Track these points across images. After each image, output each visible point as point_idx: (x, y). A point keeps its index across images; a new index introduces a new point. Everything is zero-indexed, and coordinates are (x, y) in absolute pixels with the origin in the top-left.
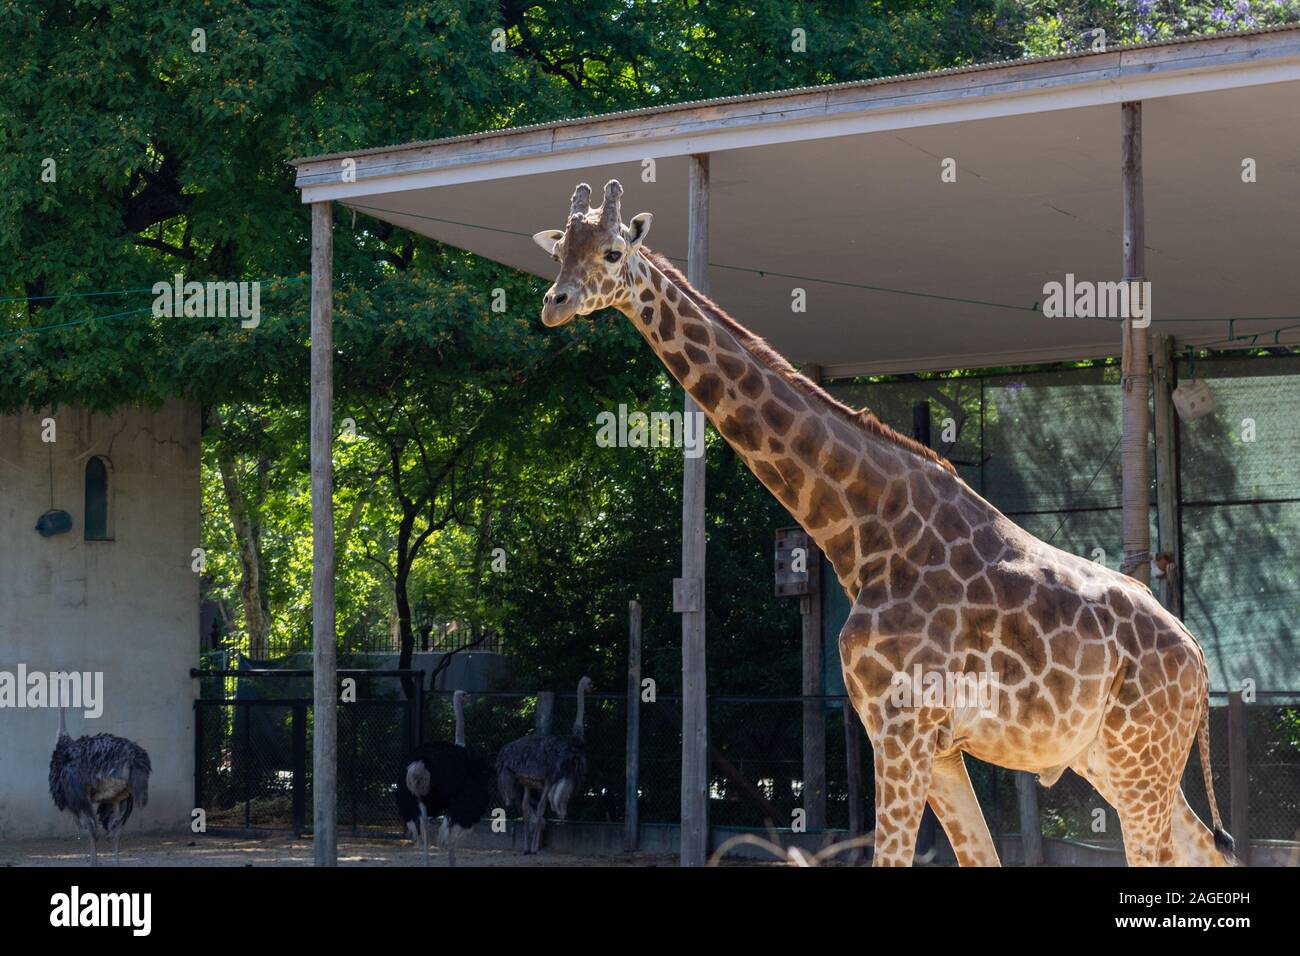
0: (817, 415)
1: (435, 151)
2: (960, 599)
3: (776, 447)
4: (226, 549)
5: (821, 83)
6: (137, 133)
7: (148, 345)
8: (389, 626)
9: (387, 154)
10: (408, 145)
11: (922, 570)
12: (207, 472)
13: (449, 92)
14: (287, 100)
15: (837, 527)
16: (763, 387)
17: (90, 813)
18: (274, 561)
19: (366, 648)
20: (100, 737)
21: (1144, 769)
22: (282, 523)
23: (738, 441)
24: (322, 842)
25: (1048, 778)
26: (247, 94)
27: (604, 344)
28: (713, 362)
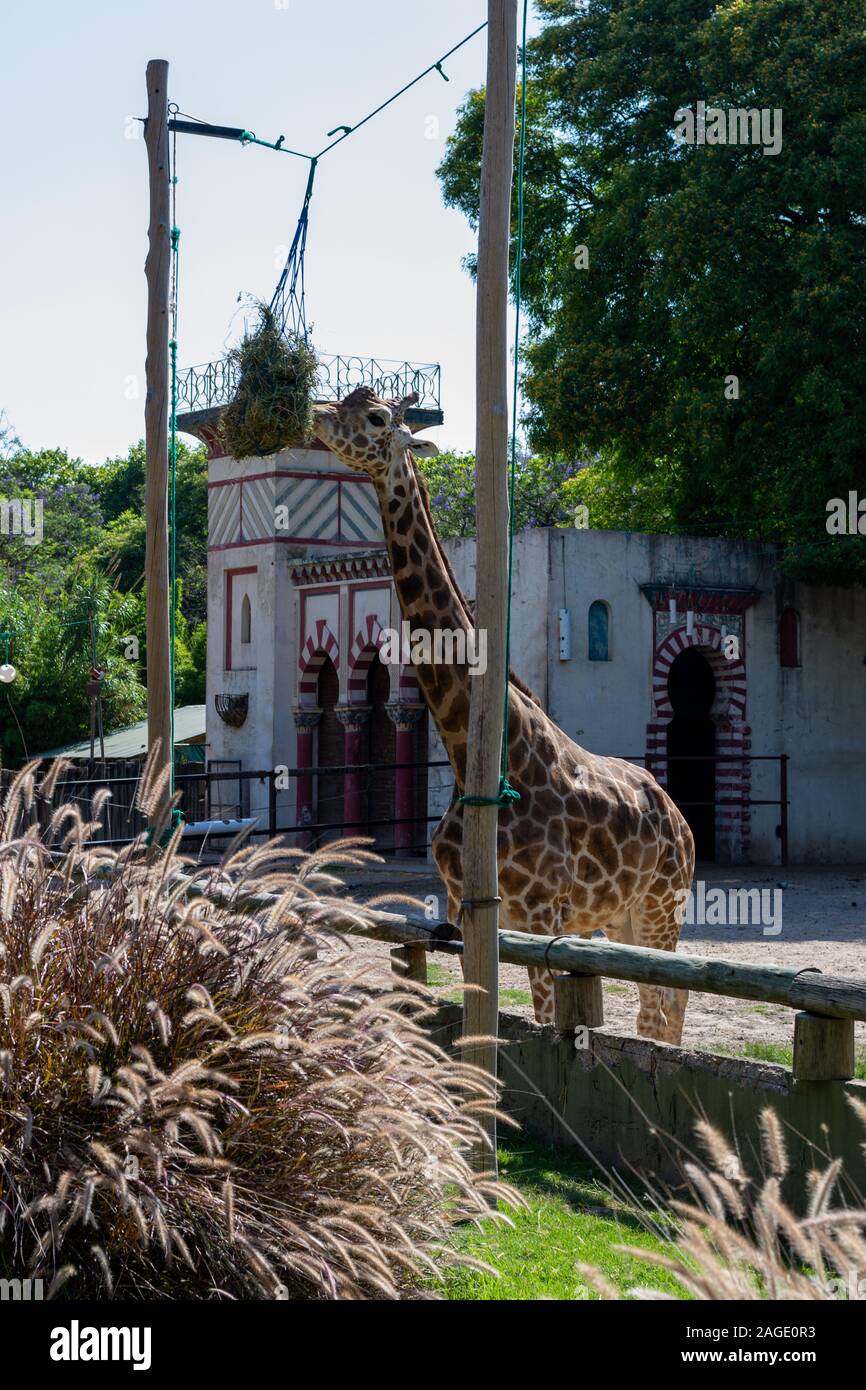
2: (562, 811)
11: (533, 790)
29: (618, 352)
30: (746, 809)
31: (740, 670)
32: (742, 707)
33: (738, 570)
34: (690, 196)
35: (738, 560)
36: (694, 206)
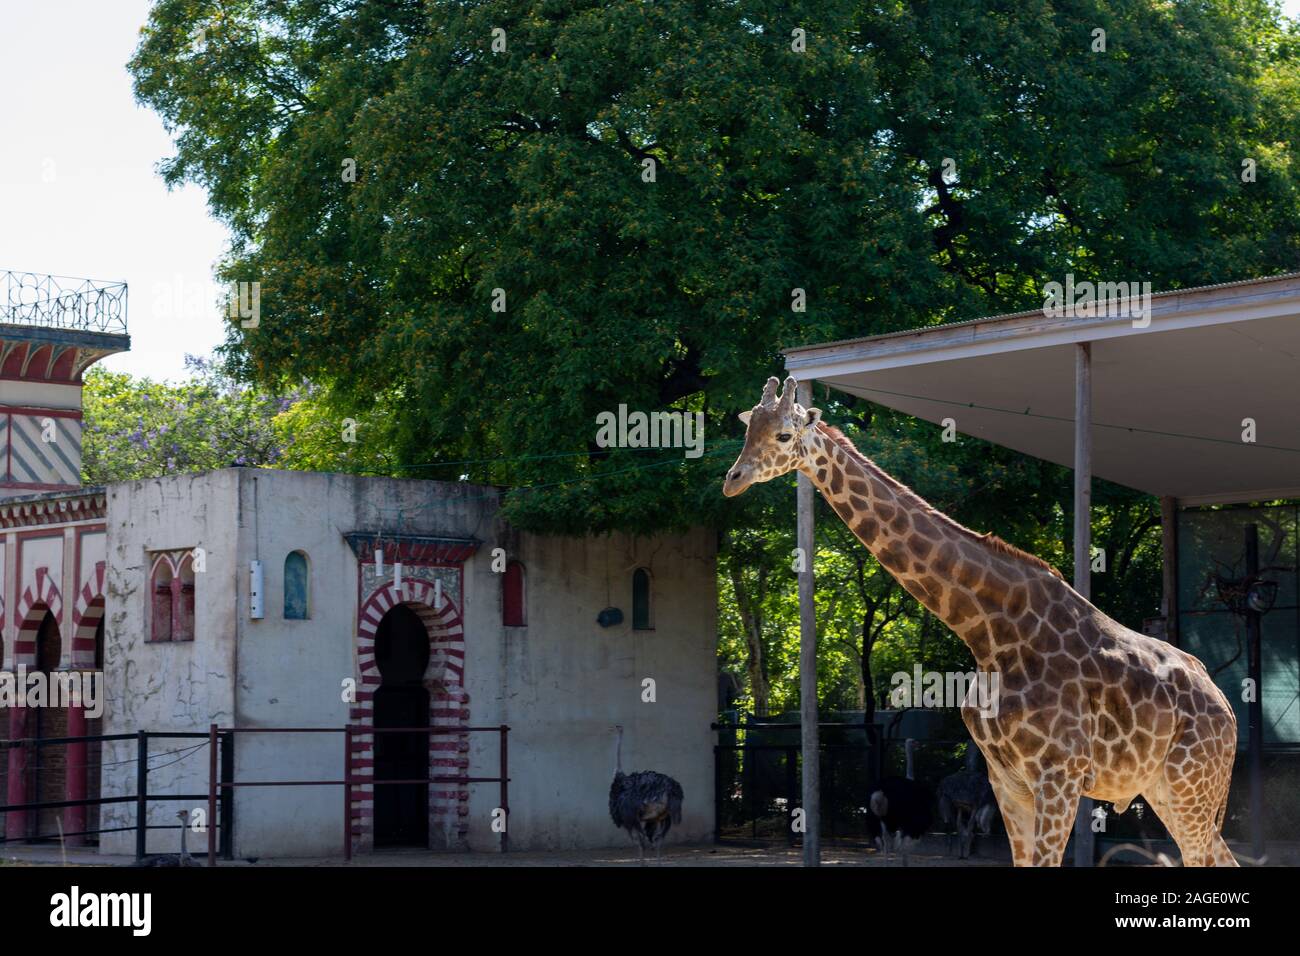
0: (951, 541)
1: (887, 342)
2: (1078, 674)
3: (919, 569)
4: (737, 635)
5: (1173, 289)
6: (668, 332)
7: (677, 487)
8: (857, 692)
9: (852, 345)
10: (868, 338)
11: (1046, 656)
12: (721, 579)
13: (897, 299)
14: (777, 307)
15: (972, 622)
16: (908, 525)
17: (639, 828)
18: (772, 644)
19: (840, 707)
20: (646, 773)
21: (1197, 798)
22: (777, 616)
23: (890, 566)
24: (809, 850)
25: (1121, 808)
26: (748, 301)
27: (1013, 483)
28: (871, 509)
29: (325, 270)
30: (463, 788)
31: (456, 630)
32: (460, 671)
33: (455, 517)
34: (400, 100)
35: (455, 505)
36: (404, 110)
